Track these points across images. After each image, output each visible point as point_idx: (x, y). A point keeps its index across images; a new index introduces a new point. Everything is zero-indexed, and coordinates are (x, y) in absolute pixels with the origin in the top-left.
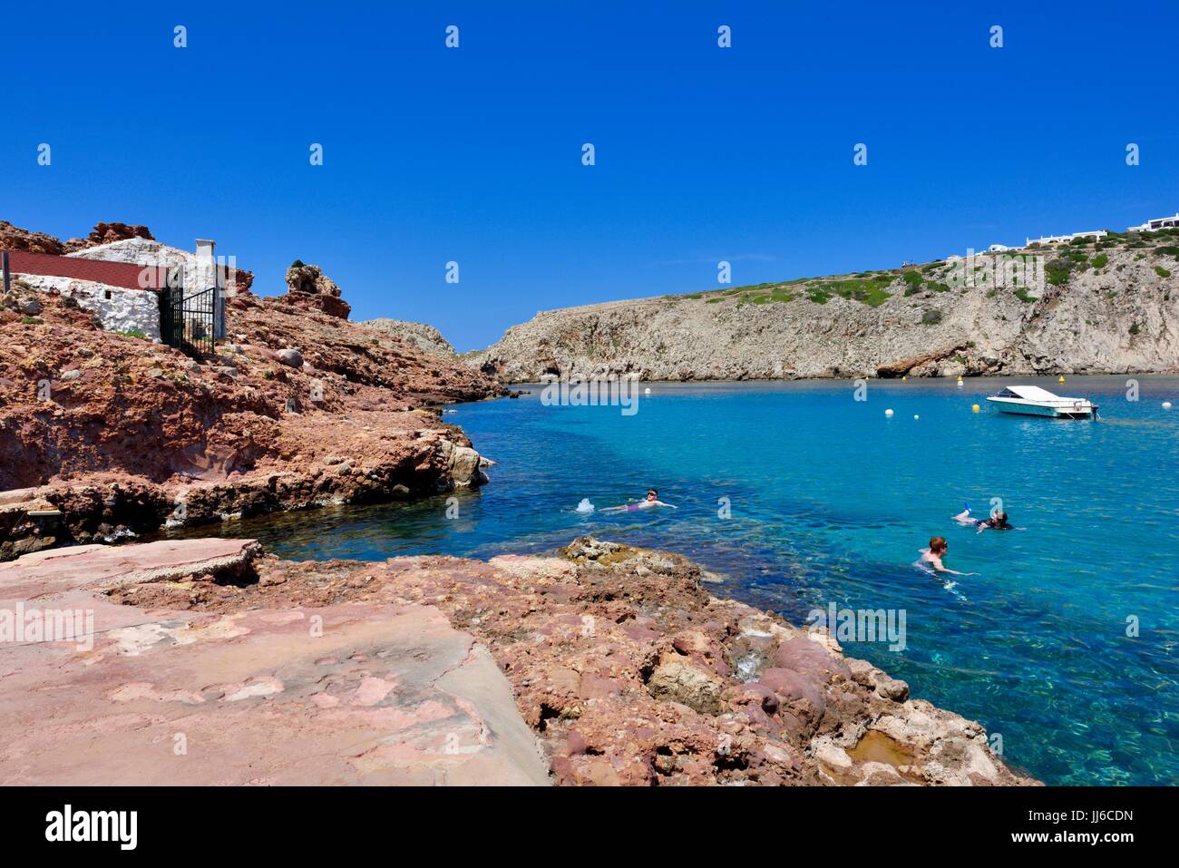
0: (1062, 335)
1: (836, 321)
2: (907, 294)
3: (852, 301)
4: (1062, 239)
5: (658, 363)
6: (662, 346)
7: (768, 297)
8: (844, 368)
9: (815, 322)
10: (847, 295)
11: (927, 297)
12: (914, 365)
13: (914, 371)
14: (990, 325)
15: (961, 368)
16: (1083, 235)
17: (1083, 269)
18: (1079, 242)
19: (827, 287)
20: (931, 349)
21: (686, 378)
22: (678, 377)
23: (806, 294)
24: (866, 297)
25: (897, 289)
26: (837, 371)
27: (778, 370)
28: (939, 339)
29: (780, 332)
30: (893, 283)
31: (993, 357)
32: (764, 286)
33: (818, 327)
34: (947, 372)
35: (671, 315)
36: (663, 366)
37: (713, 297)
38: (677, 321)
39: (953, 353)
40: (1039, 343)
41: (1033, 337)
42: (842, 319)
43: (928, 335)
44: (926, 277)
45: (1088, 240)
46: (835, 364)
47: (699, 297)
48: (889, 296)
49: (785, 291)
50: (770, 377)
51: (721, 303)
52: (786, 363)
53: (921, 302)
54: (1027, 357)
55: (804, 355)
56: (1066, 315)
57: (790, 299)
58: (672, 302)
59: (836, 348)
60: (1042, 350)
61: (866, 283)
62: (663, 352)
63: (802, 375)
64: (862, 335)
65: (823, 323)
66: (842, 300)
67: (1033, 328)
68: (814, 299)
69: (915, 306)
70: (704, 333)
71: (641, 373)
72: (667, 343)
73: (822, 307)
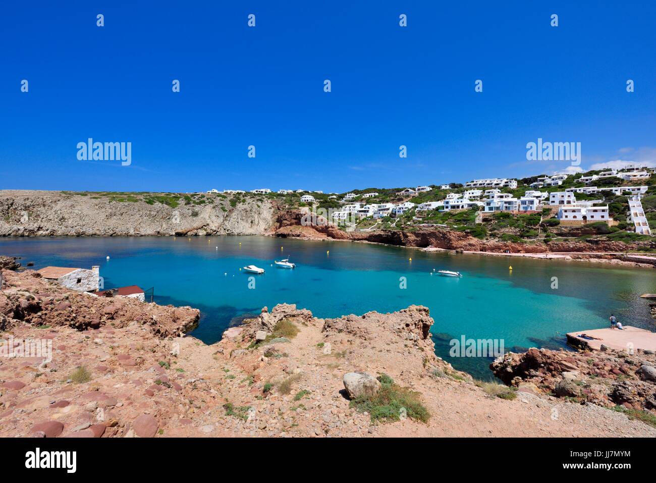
0: (234, 223)
1: (158, 212)
2: (186, 204)
3: (164, 205)
4: (234, 192)
5: (60, 227)
6: (63, 218)
7: (125, 199)
8: (162, 231)
9: (149, 212)
10: (162, 202)
11: (193, 206)
12: (189, 231)
13: (189, 233)
14: (214, 218)
15: (205, 233)
16: (240, 191)
17: (240, 202)
18: (239, 194)
19: (153, 198)
20: (195, 225)
21: (79, 235)
22: (75, 234)
23: (144, 200)
24: (170, 204)
25: (182, 202)
26: (159, 232)
27: (132, 232)
28: (197, 223)
29: (132, 215)
30: (180, 199)
31: (215, 229)
32: (122, 194)
33: (150, 215)
34: (200, 234)
35: (69, 203)
36: (63, 228)
37: (94, 196)
38: (72, 206)
39: (202, 227)
40: (228, 225)
41: (226, 223)
42: (160, 212)
43: (194, 220)
44: (192, 199)
45: (241, 193)
46: (158, 230)
47: (86, 195)
48: (179, 204)
49: (133, 197)
50: (128, 236)
51: (99, 199)
52: (135, 229)
53: (191, 208)
54: (225, 229)
55: (144, 226)
56: (235, 217)
57: (136, 201)
58: (68, 196)
59: (158, 223)
60: (229, 227)
61: (170, 198)
62: (64, 221)
63: (143, 234)
64: (169, 219)
65: (152, 213)
66: (160, 204)
67: (226, 220)
68: (148, 203)
69: (189, 209)
70: (90, 213)
71: (48, 232)
72: (66, 216)
73: (152, 206)
